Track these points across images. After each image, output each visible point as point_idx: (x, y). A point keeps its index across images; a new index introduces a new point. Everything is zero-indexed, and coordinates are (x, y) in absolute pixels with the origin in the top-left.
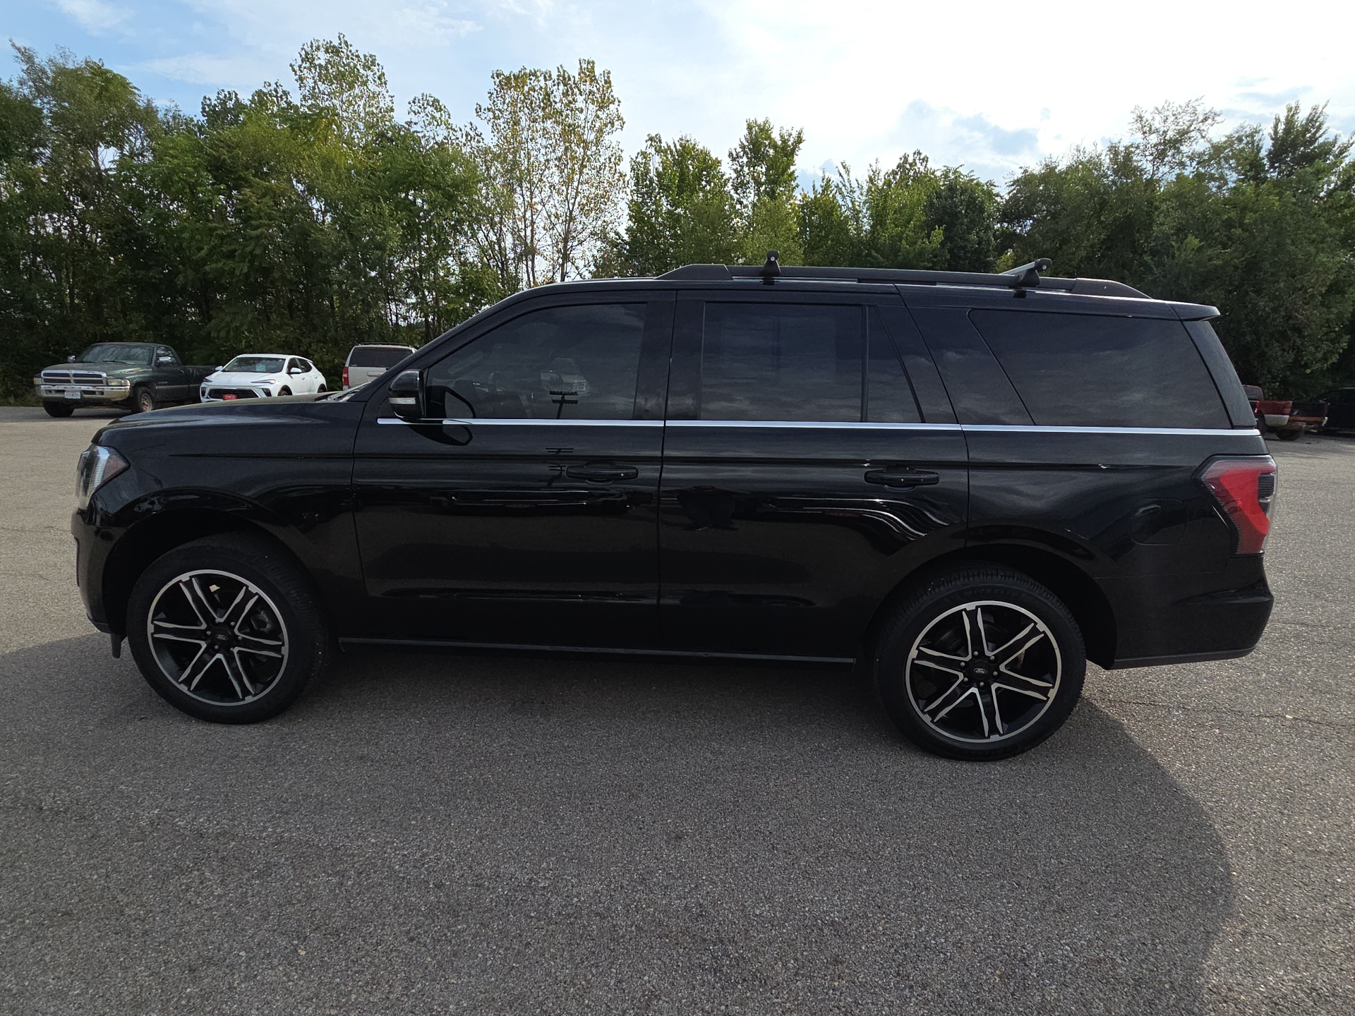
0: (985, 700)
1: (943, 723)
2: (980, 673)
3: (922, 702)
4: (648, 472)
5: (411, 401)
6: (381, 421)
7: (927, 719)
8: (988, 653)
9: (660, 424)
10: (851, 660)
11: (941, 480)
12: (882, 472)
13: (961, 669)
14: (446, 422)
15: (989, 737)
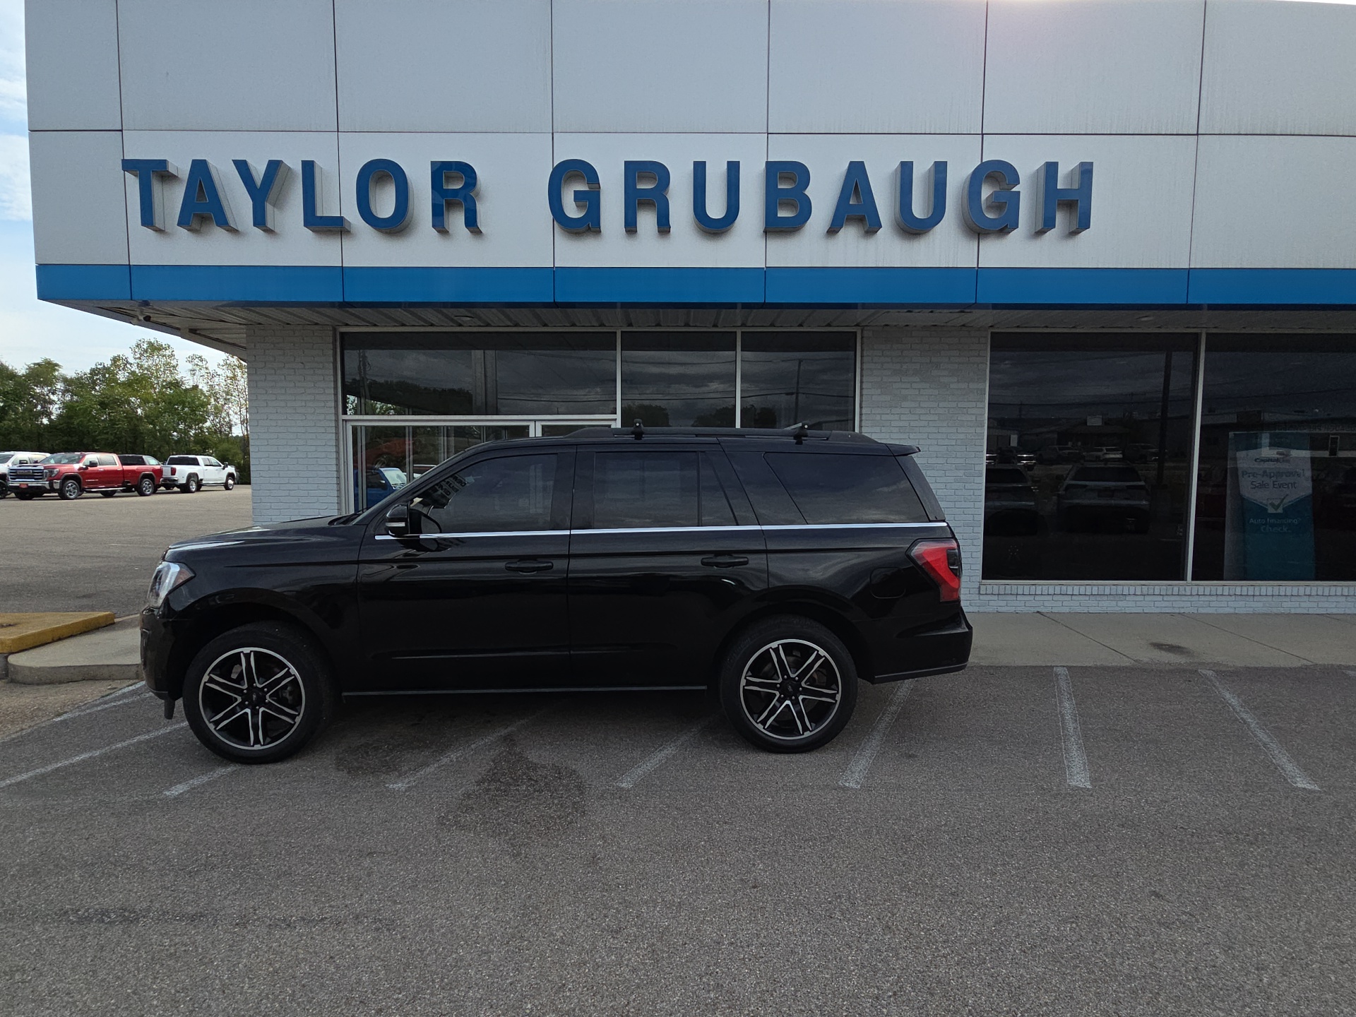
0: (796, 709)
1: (771, 729)
2: (791, 689)
3: (756, 716)
4: (559, 564)
5: (403, 524)
6: (377, 538)
7: (760, 727)
8: (792, 676)
9: (567, 532)
10: (704, 688)
11: (750, 562)
12: (711, 558)
13: (778, 689)
14: (422, 536)
15: (803, 734)
